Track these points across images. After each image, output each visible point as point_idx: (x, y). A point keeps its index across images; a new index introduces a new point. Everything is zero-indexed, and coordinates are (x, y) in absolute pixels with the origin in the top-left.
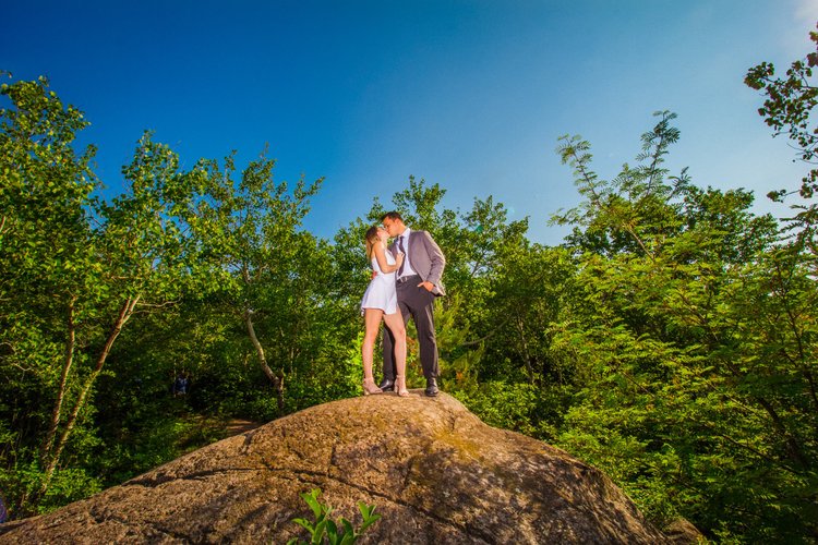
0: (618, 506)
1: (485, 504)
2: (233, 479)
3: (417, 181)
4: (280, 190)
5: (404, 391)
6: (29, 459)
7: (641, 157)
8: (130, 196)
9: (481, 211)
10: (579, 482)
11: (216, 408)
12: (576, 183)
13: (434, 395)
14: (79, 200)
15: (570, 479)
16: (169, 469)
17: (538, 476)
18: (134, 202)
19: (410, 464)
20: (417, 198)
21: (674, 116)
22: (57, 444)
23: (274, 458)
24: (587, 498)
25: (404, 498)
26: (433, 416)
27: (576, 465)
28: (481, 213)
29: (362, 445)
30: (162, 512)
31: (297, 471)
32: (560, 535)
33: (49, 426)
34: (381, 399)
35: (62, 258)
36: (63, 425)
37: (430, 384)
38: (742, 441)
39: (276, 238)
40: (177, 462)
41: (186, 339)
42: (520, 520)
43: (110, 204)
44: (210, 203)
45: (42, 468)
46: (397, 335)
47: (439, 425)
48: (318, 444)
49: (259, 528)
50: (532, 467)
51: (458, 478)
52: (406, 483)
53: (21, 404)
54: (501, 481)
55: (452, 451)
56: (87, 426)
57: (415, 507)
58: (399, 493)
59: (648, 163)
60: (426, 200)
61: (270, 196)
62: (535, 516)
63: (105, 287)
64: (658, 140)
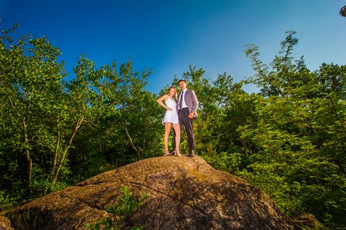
0: (266, 203)
1: (204, 198)
2: (108, 185)
3: (192, 67)
4: (136, 74)
5: (179, 154)
6: (46, 177)
7: (281, 52)
8: (76, 80)
9: (221, 79)
10: (248, 193)
11: (115, 162)
12: (252, 66)
13: (192, 156)
14: (57, 82)
15: (244, 191)
16: (88, 181)
17: (229, 189)
18: (78, 82)
19: (176, 182)
20: (193, 75)
21: (295, 32)
22: (56, 172)
23: (124, 178)
24: (250, 199)
25: (171, 194)
26: (190, 164)
27: (249, 186)
28: (221, 80)
29: (158, 174)
30: (82, 195)
31: (132, 183)
32: (233, 212)
33: (52, 166)
34: (169, 157)
35: (52, 104)
36: (58, 165)
37: (191, 152)
38: (326, 179)
39: (135, 94)
40: (91, 179)
41: (104, 135)
42: (217, 205)
43: (69, 83)
44: (108, 80)
45: (51, 181)
46: (176, 132)
47: (192, 168)
48: (141, 173)
49: (114, 202)
50: (228, 185)
51: (194, 188)
52: (173, 189)
53: (44, 158)
54: (212, 191)
55: (194, 178)
56: (66, 166)
57: (175, 198)
58: (169, 192)
59: (284, 55)
60: (196, 76)
61: (132, 77)
62: (224, 204)
63: (68, 115)
64: (288, 44)
